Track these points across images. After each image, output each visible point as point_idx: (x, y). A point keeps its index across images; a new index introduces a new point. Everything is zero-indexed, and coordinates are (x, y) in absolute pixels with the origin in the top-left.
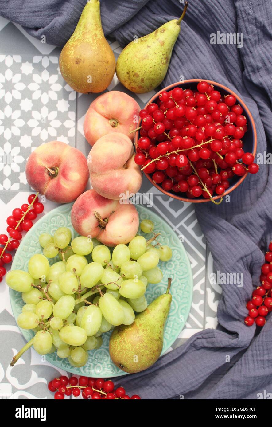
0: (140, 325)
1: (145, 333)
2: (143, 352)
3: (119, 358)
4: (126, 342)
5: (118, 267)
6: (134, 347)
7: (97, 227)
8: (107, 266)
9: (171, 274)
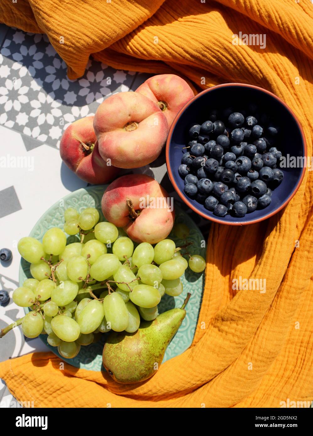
0: (143, 336)
1: (146, 347)
2: (138, 366)
3: (110, 364)
4: (122, 351)
5: (136, 266)
6: (129, 358)
7: (127, 216)
8: (125, 262)
9: (191, 289)
